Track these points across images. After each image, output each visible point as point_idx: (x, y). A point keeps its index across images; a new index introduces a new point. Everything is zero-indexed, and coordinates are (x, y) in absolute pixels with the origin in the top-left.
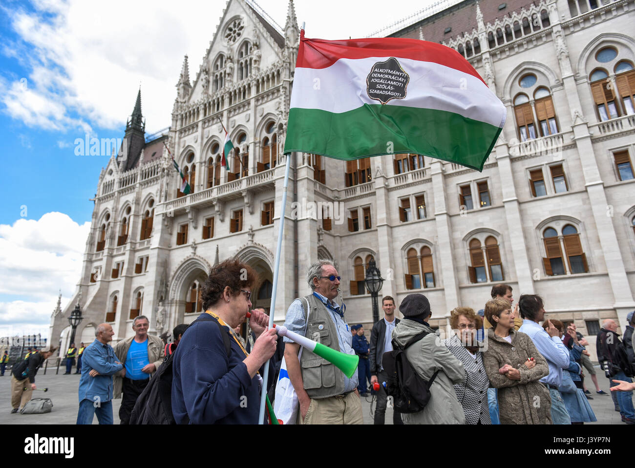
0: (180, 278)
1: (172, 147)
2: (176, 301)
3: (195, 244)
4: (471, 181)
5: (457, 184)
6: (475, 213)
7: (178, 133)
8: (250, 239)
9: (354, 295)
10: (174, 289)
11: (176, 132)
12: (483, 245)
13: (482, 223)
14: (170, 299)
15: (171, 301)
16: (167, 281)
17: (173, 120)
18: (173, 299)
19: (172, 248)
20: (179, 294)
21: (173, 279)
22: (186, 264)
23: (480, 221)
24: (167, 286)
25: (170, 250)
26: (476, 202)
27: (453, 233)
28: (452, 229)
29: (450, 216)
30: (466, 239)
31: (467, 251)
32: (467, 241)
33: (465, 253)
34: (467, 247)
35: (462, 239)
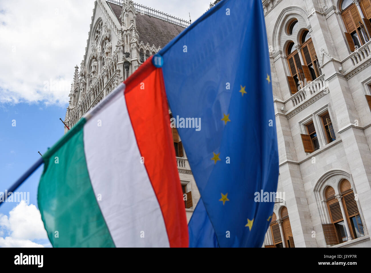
4: (311, 115)
5: (300, 123)
6: (322, 154)
12: (337, 192)
13: (330, 165)
23: (328, 162)
26: (321, 140)
27: (304, 185)
28: (302, 179)
29: (299, 164)
30: (318, 188)
31: (322, 204)
32: (319, 191)
33: (319, 207)
34: (321, 200)
35: (313, 190)
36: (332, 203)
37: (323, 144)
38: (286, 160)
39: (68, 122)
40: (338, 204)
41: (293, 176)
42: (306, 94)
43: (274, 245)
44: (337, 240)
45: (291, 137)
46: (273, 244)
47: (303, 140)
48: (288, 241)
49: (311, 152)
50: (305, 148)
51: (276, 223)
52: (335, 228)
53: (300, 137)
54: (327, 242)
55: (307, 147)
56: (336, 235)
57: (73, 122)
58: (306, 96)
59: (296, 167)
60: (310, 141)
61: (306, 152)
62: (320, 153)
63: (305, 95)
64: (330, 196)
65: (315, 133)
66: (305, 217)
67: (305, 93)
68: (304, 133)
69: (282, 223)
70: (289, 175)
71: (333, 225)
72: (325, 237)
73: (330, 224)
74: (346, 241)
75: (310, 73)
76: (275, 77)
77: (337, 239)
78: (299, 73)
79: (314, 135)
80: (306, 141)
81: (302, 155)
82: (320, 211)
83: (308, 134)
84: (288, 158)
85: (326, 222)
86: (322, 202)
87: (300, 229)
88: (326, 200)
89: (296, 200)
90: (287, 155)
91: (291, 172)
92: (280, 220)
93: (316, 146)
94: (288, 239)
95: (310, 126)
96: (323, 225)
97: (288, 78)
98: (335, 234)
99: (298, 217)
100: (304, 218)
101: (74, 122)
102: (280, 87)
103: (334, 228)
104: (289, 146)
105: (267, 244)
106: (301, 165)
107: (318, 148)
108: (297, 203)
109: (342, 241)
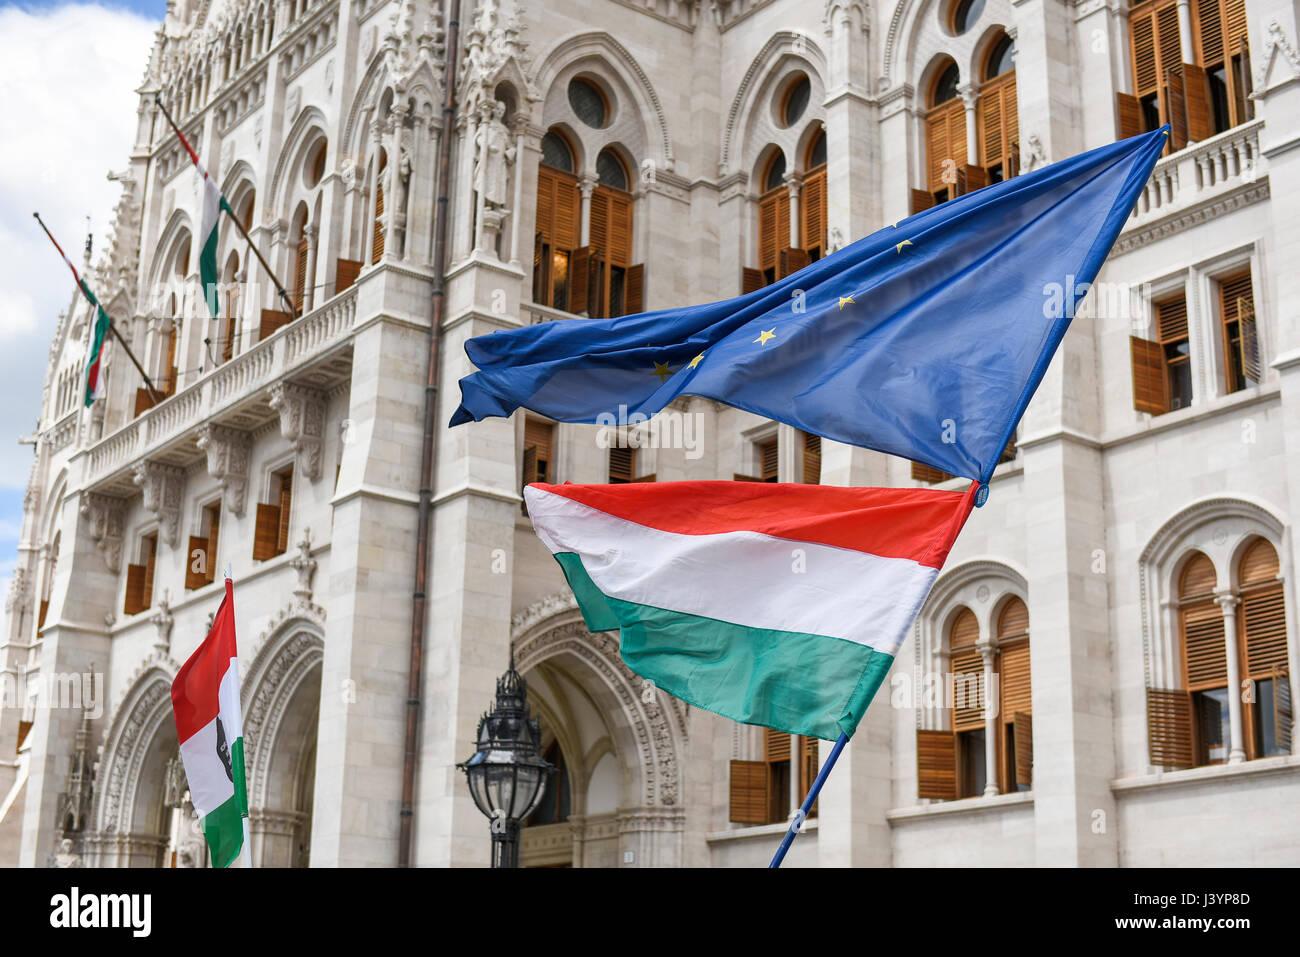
0: (130, 745)
1: (133, 225)
2: (121, 835)
3: (170, 613)
4: (1185, 272)
6: (1197, 427)
7: (154, 163)
8: (302, 588)
9: (748, 824)
10: (113, 787)
11: (148, 160)
12: (1224, 580)
13: (1219, 477)
14: (100, 828)
15: (104, 836)
16: (91, 757)
17: (141, 114)
18: (111, 828)
19: (115, 628)
20: (130, 809)
21: (108, 747)
22: (143, 690)
23: (1214, 463)
24: (89, 774)
25: (112, 636)
26: (1202, 373)
27: (1108, 531)
28: (1104, 508)
29: (1103, 449)
30: (1156, 554)
31: (1161, 614)
32: (1161, 566)
33: (1149, 625)
34: (1161, 596)
35: (1138, 555)
36: (1195, 617)
37: (1206, 388)
38: (1057, 429)
39: (157, 94)
40: (1219, 624)
41: (1072, 492)
42: (1178, 182)
43: (950, 733)
44: (1189, 754)
45: (1089, 340)
46: (948, 729)
47: (1137, 359)
48: (1010, 727)
49: (1156, 413)
50: (1139, 394)
51: (973, 652)
52: (1191, 708)
53: (1127, 345)
54: (1152, 756)
55: (1146, 390)
56: (1189, 734)
57: (179, 96)
58: (1178, 188)
59: (1090, 456)
60: (1160, 368)
61: (1139, 408)
62: (1190, 422)
63: (1174, 185)
64: (1197, 591)
65: (1186, 341)
66: (1092, 651)
67: (1174, 178)
68: (1144, 335)
69: (996, 654)
70: (1060, 487)
71: (1186, 695)
72: (1150, 737)
73: (1176, 694)
74: (1219, 761)
75: (1209, 100)
76: (1070, 84)
77: (1190, 749)
78: (1166, 88)
79: (1181, 348)
80: (1146, 364)
81: (1122, 416)
82: (1150, 638)
83: (1156, 338)
84: (1065, 421)
85: (1165, 683)
86: (1163, 607)
87: (1066, 692)
88: (1177, 602)
89: (1070, 583)
90: (1065, 407)
91: (1069, 475)
92: (991, 644)
93: (1180, 392)
94: (1009, 718)
95: (1170, 309)
96: (1151, 692)
97: (1122, 101)
98: (1188, 730)
99: (1065, 651)
100: (1086, 654)
101: (184, 100)
102: (1082, 129)
103: (1187, 710)
104: (1078, 372)
105: (926, 725)
106: (1107, 454)
107: (1186, 402)
108: (1072, 597)
109: (1207, 757)
